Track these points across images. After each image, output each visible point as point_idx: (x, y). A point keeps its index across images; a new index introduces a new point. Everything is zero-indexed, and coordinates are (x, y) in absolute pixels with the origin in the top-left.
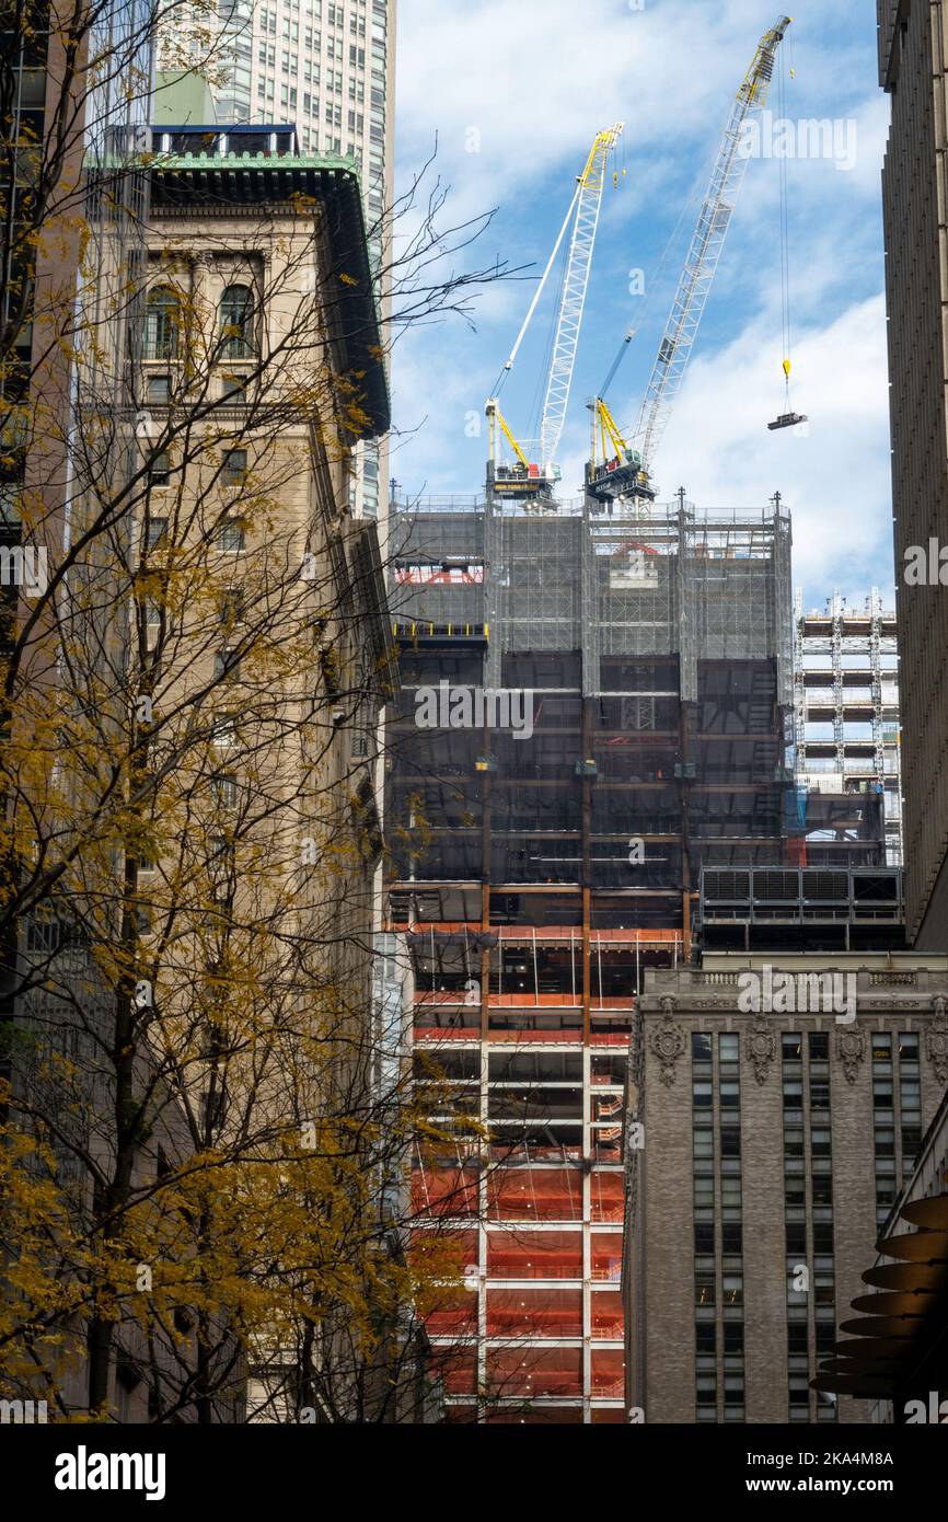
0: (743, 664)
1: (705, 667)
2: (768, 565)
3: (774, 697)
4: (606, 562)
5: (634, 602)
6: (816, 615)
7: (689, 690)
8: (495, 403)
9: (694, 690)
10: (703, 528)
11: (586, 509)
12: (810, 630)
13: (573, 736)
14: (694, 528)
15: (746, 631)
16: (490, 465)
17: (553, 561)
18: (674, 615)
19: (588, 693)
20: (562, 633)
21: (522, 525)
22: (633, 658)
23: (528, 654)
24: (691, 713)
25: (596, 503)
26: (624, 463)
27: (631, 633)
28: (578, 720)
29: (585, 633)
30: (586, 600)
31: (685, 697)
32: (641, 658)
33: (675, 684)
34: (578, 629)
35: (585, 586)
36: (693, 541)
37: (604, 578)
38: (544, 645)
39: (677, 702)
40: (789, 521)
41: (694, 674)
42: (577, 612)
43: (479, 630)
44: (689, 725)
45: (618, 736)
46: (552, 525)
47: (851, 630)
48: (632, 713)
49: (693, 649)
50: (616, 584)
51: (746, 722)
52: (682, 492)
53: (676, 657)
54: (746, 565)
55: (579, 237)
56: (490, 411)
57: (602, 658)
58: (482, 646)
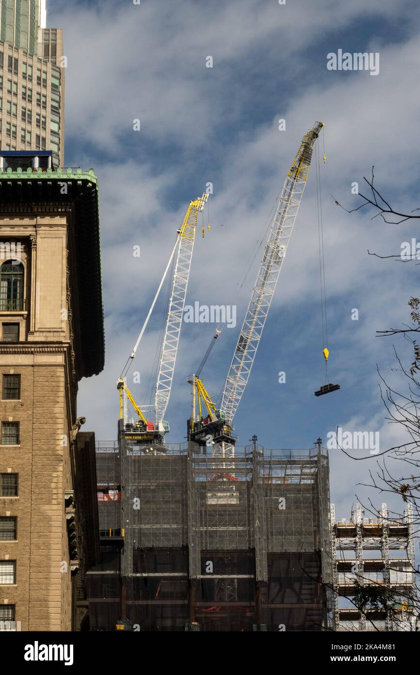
0: (299, 556)
1: (273, 558)
2: (314, 488)
3: (319, 579)
4: (203, 486)
5: (223, 513)
6: (345, 523)
7: (262, 574)
8: (124, 380)
9: (265, 574)
10: (270, 463)
11: (191, 450)
12: (340, 532)
13: (183, 606)
14: (262, 464)
15: (300, 533)
16: (120, 422)
17: (168, 485)
18: (250, 522)
19: (193, 576)
20: (175, 535)
21: (147, 461)
22: (223, 551)
23: (151, 549)
24: (263, 590)
25: (196, 446)
26: (215, 419)
27: (222, 535)
28: (185, 595)
29: (190, 535)
30: (191, 512)
31: (259, 578)
32: (228, 552)
33: (252, 570)
34: (185, 532)
35: (190, 502)
36: (263, 472)
37: (204, 497)
38: (163, 543)
39: (253, 583)
40: (327, 458)
41: (265, 563)
42: (185, 520)
43: (118, 532)
44: (262, 598)
45: (214, 605)
46: (166, 461)
47: (368, 532)
48: (221, 590)
49: (264, 545)
50: (211, 502)
51: (298, 595)
52: (255, 439)
53: (253, 550)
54: (298, 489)
55: (179, 270)
56: (120, 386)
57: (202, 552)
58: (120, 544)
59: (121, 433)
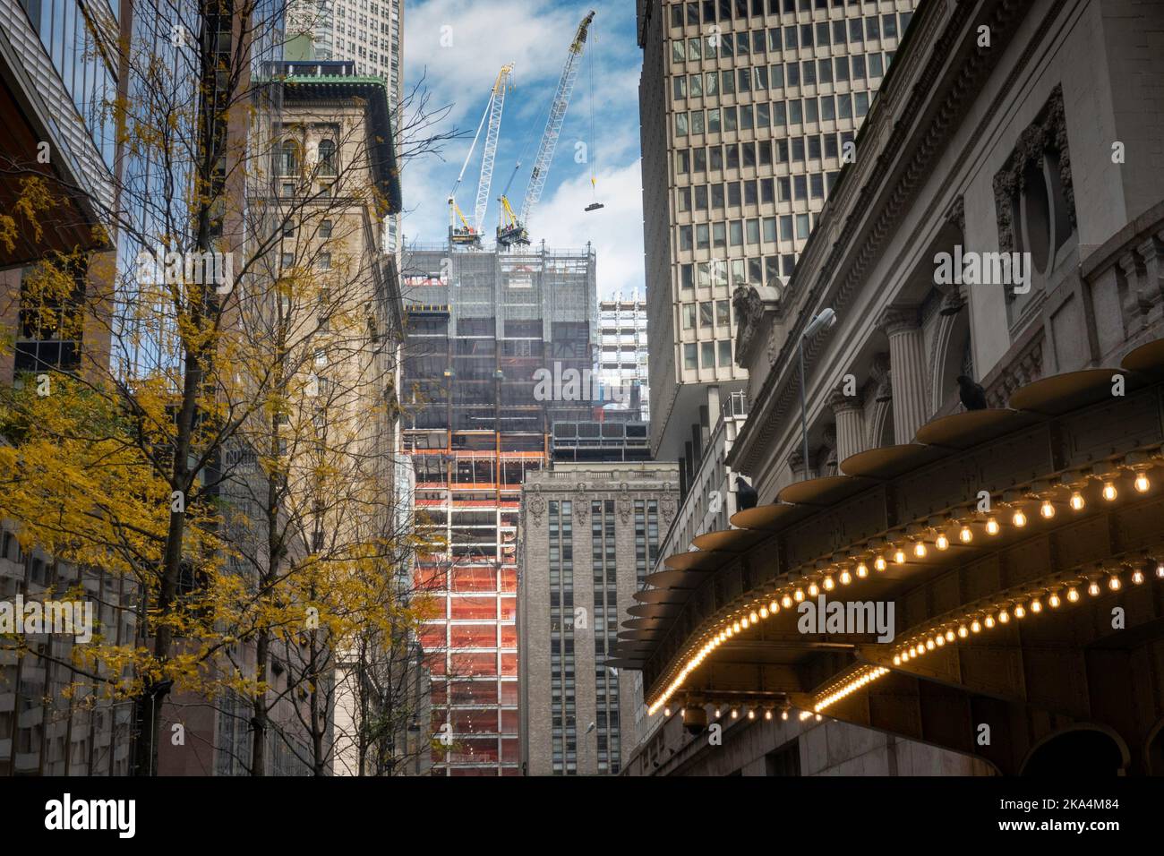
0: (573, 324)
1: (555, 325)
2: (585, 277)
3: (588, 340)
4: (507, 275)
5: (521, 294)
6: (608, 301)
7: (547, 337)
8: (453, 198)
9: (550, 337)
10: (554, 258)
11: (497, 249)
12: (605, 308)
13: (491, 359)
14: (549, 259)
15: (574, 308)
16: (450, 228)
17: (481, 274)
18: (539, 301)
19: (498, 338)
20: (486, 309)
21: (467, 257)
22: (521, 321)
23: (470, 319)
24: (549, 347)
25: (502, 246)
26: (516, 227)
27: (519, 309)
28: (494, 351)
29: (497, 310)
30: (498, 293)
31: (545, 340)
32: (524, 321)
33: (540, 333)
34: (493, 308)
35: (497, 286)
36: (549, 265)
37: (506, 282)
38: (477, 315)
39: (541, 342)
40: (594, 255)
41: (550, 329)
42: (493, 299)
43: (446, 308)
44: (547, 353)
45: (513, 359)
46: (481, 257)
47: (624, 308)
48: (519, 348)
49: (549, 316)
50: (512, 286)
51: (574, 352)
52: (543, 241)
53: (541, 320)
54: (574, 277)
55: (493, 117)
56: (450, 201)
57: (505, 321)
58: (447, 316)
59: (451, 237)
